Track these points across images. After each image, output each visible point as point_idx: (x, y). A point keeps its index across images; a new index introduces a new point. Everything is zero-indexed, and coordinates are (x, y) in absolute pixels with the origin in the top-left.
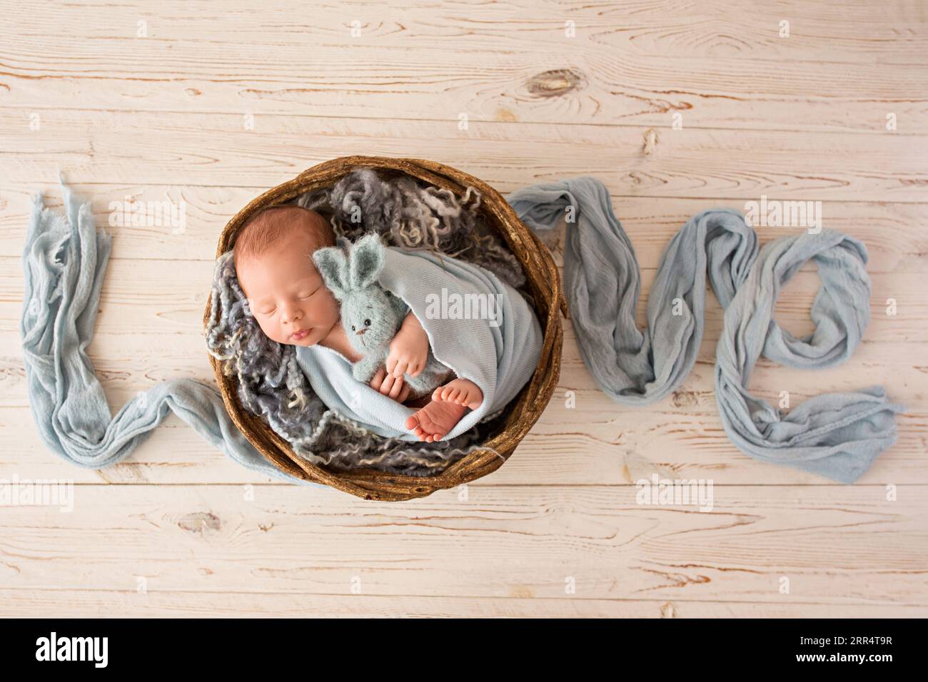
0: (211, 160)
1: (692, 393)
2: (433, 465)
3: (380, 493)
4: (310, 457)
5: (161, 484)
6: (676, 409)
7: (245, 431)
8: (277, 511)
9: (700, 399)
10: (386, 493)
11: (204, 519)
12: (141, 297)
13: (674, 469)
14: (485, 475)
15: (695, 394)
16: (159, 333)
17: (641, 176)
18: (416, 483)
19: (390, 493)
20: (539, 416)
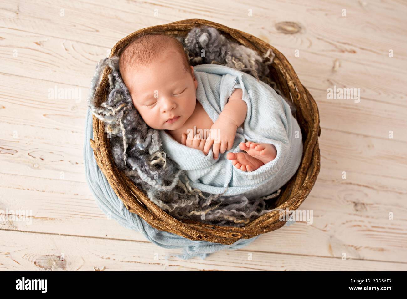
0: (94, 30)
1: (363, 204)
2: (239, 221)
3: (208, 235)
4: (161, 204)
5: (26, 232)
6: (355, 212)
7: (115, 178)
8: (109, 258)
9: (368, 208)
10: (211, 235)
11: (54, 260)
12: (34, 102)
13: (356, 249)
14: (276, 229)
15: (365, 205)
16: (43, 127)
17: (333, 82)
18: (231, 230)
19: (214, 235)
20: (309, 192)
